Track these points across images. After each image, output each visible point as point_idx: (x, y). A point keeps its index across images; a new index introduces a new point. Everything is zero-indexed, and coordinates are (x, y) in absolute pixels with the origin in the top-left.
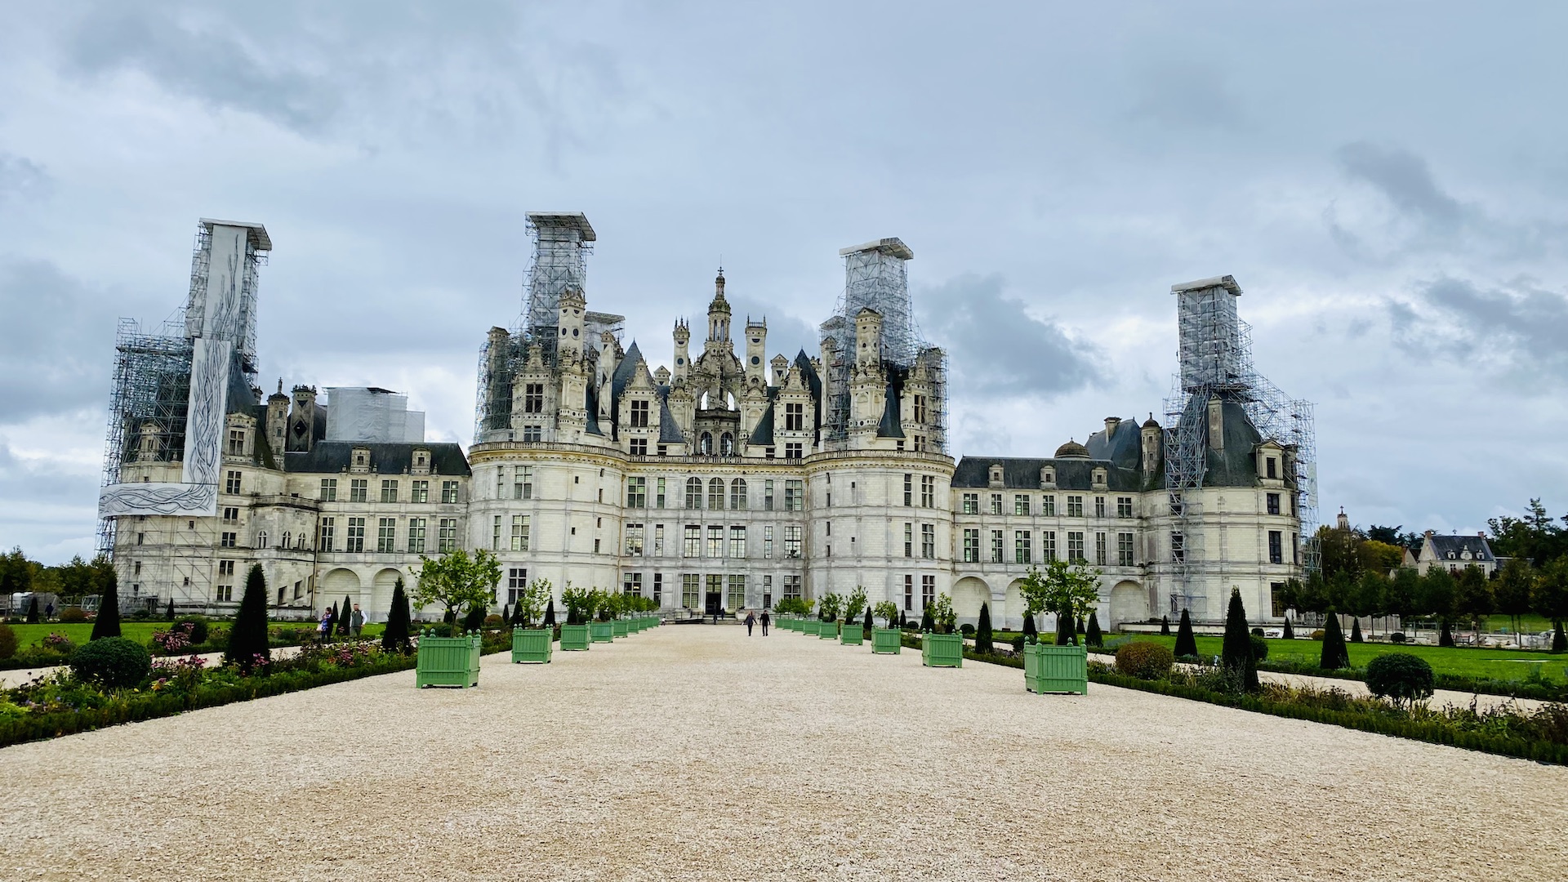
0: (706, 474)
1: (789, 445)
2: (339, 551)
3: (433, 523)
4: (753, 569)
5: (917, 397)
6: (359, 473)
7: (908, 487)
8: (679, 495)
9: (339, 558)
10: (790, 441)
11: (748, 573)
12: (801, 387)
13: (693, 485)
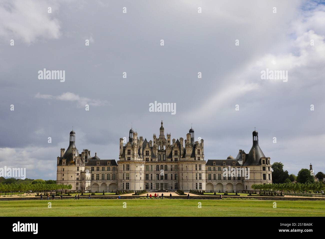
0: (160, 164)
1: (175, 158)
2: (95, 180)
3: (111, 175)
4: (169, 182)
5: (198, 150)
6: (98, 166)
7: (196, 167)
8: (155, 168)
9: (95, 181)
10: (175, 157)
11: (168, 183)
12: (177, 147)
13: (158, 167)
